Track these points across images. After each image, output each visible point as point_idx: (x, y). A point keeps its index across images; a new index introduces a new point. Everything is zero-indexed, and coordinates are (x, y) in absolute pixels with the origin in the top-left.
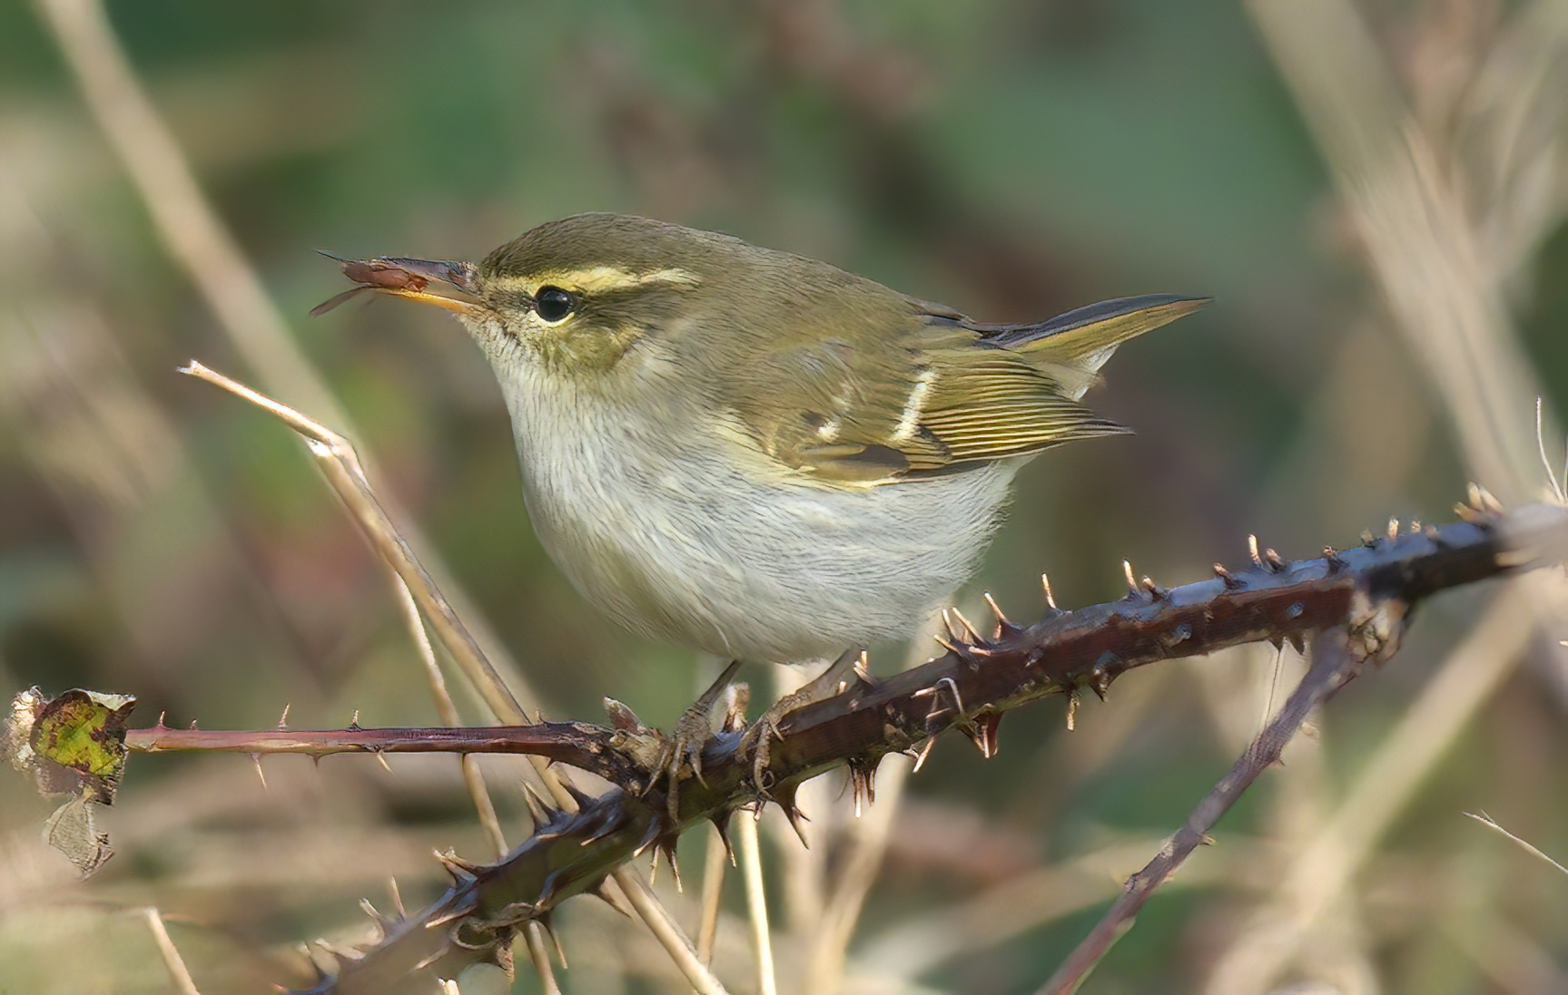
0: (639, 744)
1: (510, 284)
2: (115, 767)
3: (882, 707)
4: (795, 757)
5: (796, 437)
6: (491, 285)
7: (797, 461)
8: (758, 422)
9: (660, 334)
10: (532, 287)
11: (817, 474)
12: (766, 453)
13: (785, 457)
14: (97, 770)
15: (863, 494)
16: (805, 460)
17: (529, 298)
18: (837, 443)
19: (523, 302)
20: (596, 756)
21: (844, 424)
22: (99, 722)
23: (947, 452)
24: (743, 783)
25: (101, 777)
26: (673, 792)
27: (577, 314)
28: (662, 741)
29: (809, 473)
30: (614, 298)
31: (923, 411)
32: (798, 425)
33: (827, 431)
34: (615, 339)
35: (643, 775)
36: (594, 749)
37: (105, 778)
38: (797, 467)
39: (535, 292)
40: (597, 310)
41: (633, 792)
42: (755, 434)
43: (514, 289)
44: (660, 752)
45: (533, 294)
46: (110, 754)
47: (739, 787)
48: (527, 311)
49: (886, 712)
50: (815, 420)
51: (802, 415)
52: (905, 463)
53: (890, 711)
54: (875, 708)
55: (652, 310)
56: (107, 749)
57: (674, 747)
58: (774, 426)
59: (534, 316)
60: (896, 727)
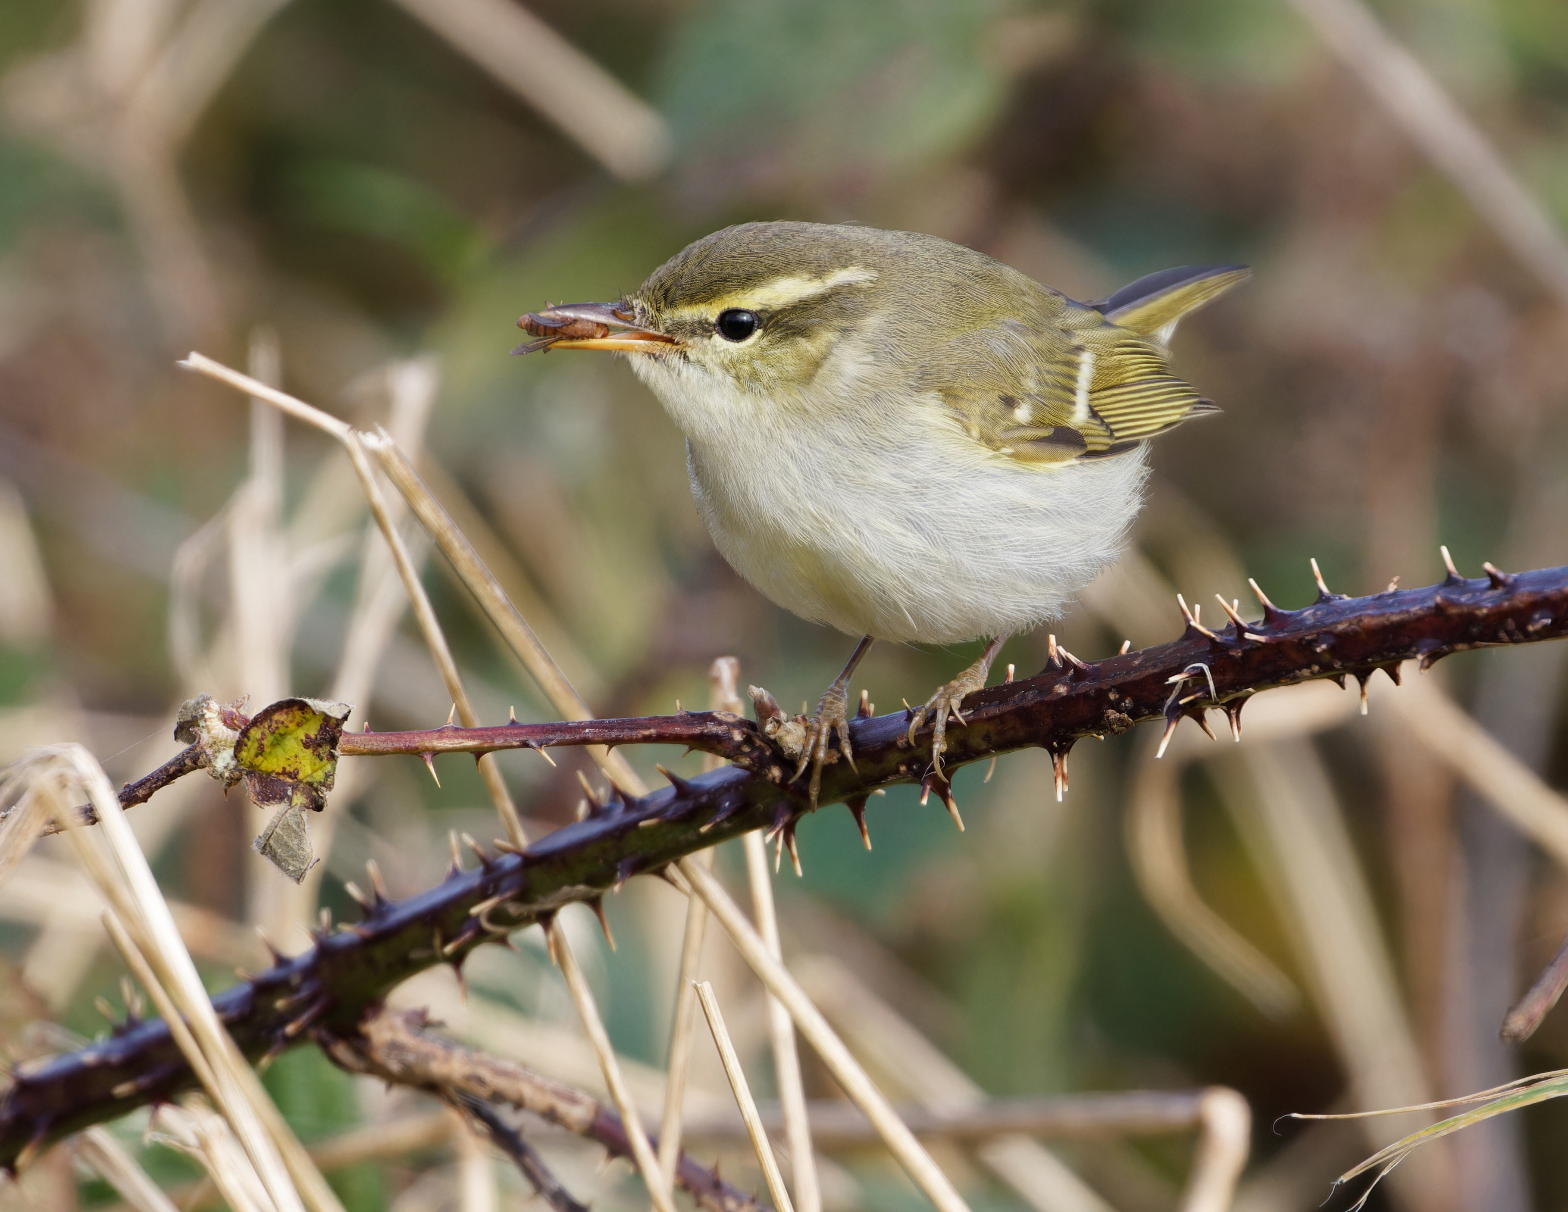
0: (788, 732)
1: (688, 313)
2: (326, 774)
3: (1102, 694)
4: (976, 741)
5: (995, 421)
6: (669, 316)
7: (999, 444)
8: (963, 405)
9: (855, 335)
10: (712, 312)
11: (1016, 456)
12: (970, 436)
13: (988, 440)
14: (306, 777)
15: (1051, 475)
16: (1005, 443)
17: (709, 324)
18: (1033, 425)
19: (702, 328)
20: (739, 746)
21: (1035, 408)
22: (312, 729)
23: (1111, 436)
24: (903, 768)
25: (311, 784)
26: (816, 777)
27: (765, 330)
28: (807, 728)
29: (1009, 455)
30: (802, 307)
31: (1091, 392)
32: (996, 409)
33: (1023, 414)
34: (808, 347)
35: (788, 763)
36: (737, 736)
37: (315, 785)
38: (998, 449)
39: (716, 317)
40: (786, 322)
41: (774, 778)
42: (961, 418)
43: (695, 318)
44: (807, 738)
45: (713, 319)
46: (321, 760)
47: (897, 771)
48: (710, 337)
49: (1109, 697)
50: (1010, 402)
51: (1001, 398)
52: (1083, 445)
53: (1112, 696)
54: (1092, 693)
55: (843, 312)
56: (319, 756)
57: (819, 733)
58: (976, 410)
59: (718, 339)
60: (1120, 712)
